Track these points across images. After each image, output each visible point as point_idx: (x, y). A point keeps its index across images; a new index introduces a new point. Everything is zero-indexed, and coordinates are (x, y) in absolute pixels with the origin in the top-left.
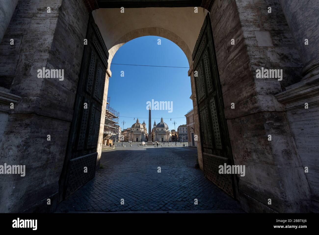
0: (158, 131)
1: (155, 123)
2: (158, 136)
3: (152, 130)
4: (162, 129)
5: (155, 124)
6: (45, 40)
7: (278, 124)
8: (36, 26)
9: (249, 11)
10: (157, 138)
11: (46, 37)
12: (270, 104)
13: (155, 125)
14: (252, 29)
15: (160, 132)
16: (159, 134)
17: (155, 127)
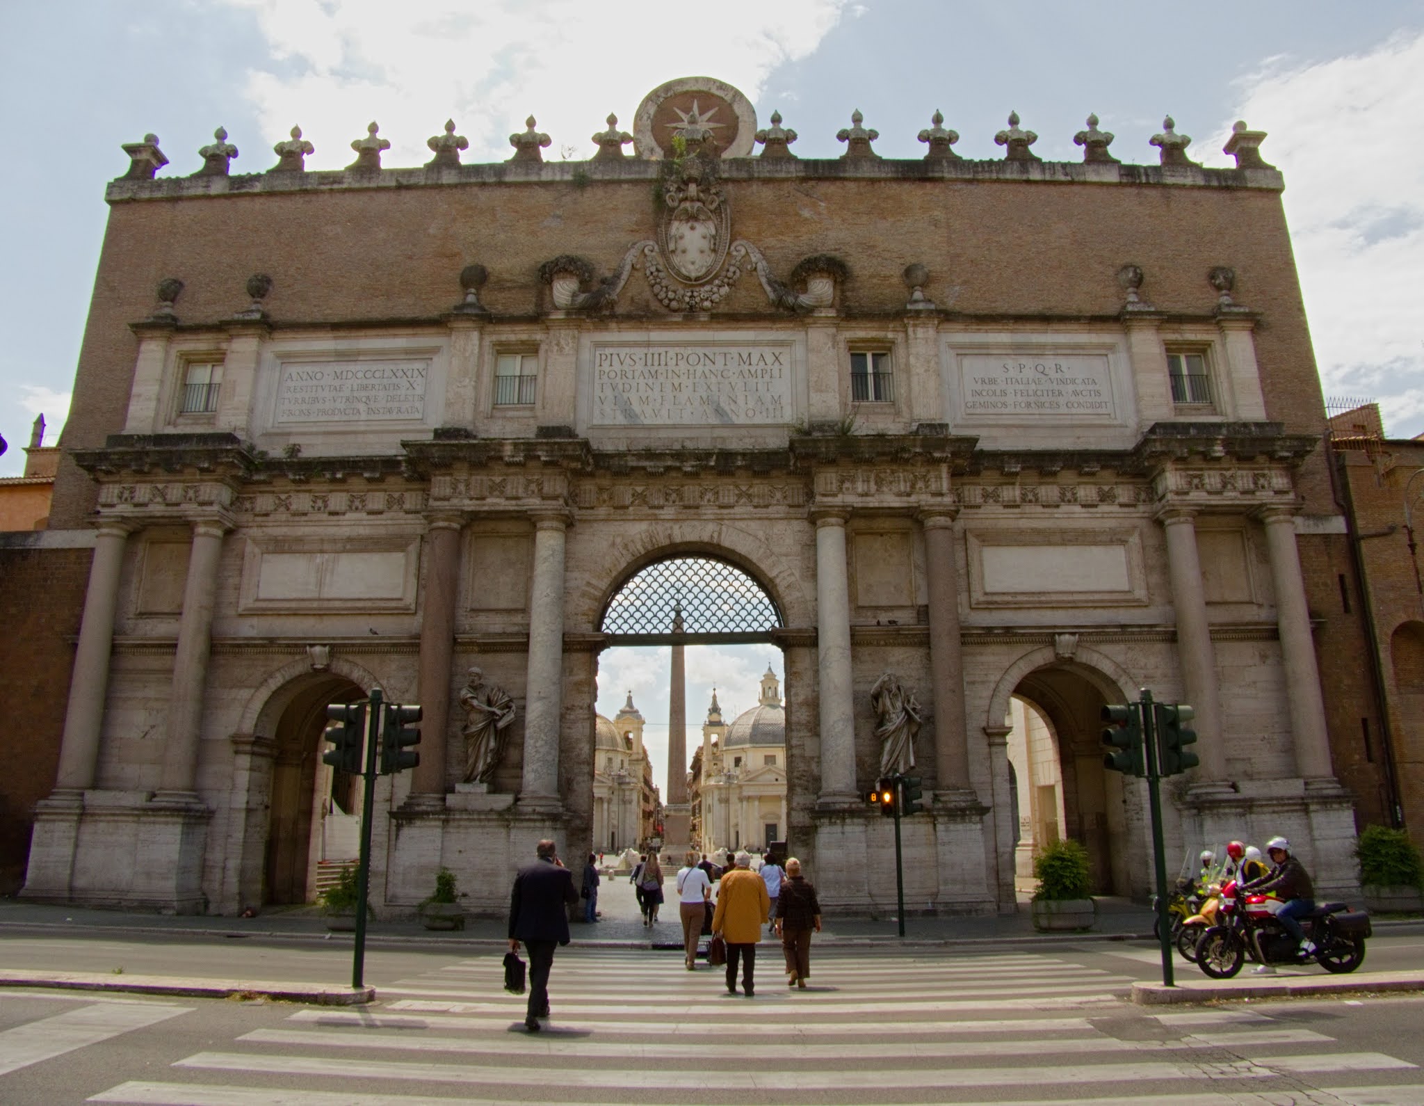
0: (738, 771)
1: (715, 709)
2: (735, 806)
3: (689, 761)
4: (767, 757)
5: (715, 717)
6: (581, 750)
7: (805, 837)
8: (568, 731)
9: (804, 709)
10: (733, 821)
11: (582, 745)
12: (801, 820)
13: (714, 724)
14: (802, 734)
15: (752, 778)
16: (749, 798)
17: (716, 745)
